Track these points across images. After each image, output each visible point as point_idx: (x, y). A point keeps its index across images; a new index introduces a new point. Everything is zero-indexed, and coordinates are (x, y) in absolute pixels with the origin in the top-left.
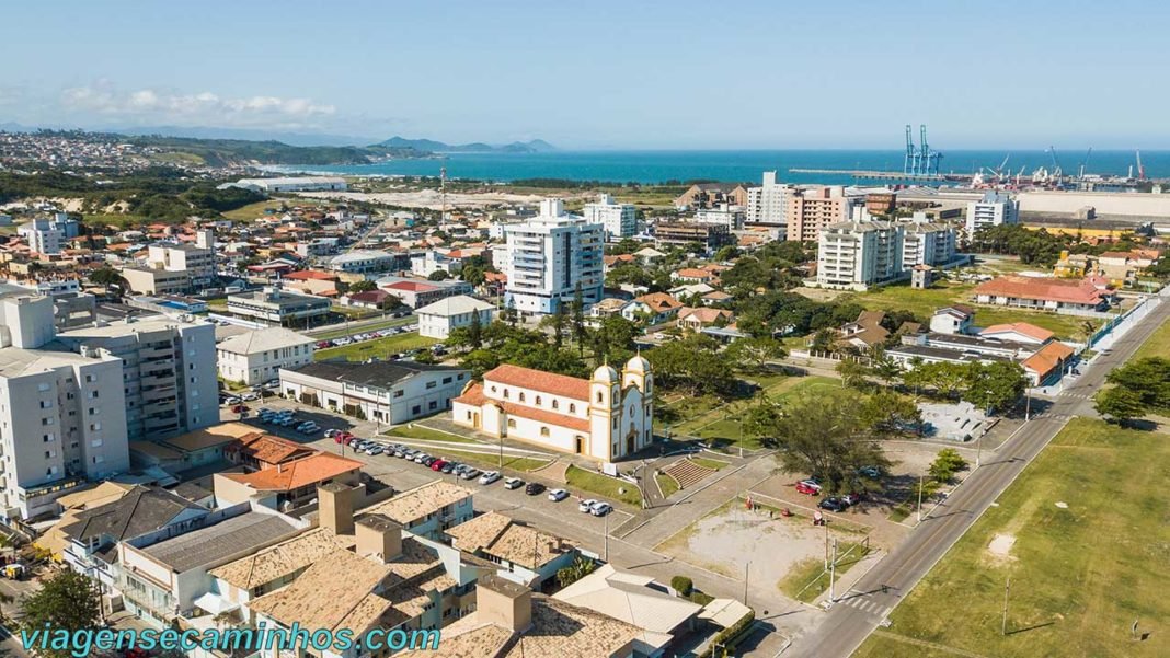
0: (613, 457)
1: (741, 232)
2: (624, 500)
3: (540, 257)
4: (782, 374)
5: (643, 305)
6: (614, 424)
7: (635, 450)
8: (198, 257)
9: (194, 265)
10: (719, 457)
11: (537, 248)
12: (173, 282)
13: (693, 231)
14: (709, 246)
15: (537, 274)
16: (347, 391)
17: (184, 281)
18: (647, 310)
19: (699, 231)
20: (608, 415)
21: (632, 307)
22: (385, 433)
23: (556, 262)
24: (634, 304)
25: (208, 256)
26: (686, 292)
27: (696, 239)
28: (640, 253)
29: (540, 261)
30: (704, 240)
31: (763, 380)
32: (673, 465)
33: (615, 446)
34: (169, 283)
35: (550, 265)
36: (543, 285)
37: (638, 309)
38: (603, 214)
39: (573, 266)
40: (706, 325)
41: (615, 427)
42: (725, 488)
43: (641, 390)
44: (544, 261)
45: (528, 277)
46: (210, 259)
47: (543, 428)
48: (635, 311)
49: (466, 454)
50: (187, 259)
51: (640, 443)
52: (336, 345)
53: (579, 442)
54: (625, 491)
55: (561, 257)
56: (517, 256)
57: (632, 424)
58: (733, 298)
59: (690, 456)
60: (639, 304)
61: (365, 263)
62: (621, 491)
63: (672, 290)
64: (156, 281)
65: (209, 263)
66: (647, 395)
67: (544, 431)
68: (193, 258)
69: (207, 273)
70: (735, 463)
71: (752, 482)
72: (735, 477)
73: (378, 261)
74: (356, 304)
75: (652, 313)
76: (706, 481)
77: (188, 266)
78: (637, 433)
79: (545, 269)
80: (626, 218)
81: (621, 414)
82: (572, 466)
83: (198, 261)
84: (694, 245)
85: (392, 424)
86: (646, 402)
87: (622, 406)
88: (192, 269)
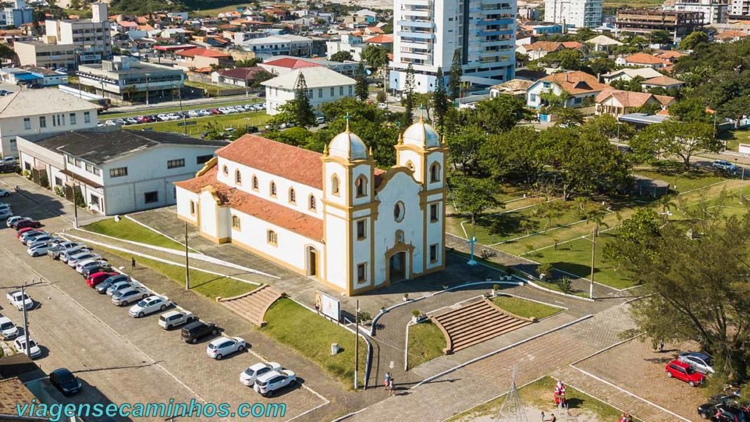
0: (357, 286)
1: (723, 26)
2: (331, 368)
3: (427, 25)
4: (716, 175)
5: (552, 86)
6: (359, 230)
7: (407, 277)
8: (87, 31)
9: (82, 39)
10: (549, 298)
11: (425, 14)
12: (58, 57)
13: (660, 18)
14: (678, 35)
15: (425, 46)
16: (71, 168)
17: (70, 56)
18: (557, 92)
19: (667, 18)
20: (345, 214)
21: (539, 88)
22: (86, 227)
23: (447, 31)
24: (542, 85)
25: (99, 30)
26: (623, 77)
27: (662, 27)
28: (591, 41)
29: (428, 30)
30: (672, 29)
31: (686, 182)
32: (457, 306)
33: (361, 267)
34: (55, 57)
35: (439, 34)
36: (432, 60)
37: (546, 91)
38: (564, 5)
39: (472, 38)
40: (630, 110)
41: (361, 235)
42: (532, 358)
43: (418, 176)
44: (434, 29)
45: (415, 51)
46: (100, 34)
47: (271, 232)
48: (542, 94)
49: (158, 264)
50: (75, 32)
51: (416, 264)
52: (160, 120)
53: (313, 257)
54: (340, 350)
55: (456, 25)
56: (404, 24)
57: (399, 234)
58: (684, 85)
59: (493, 292)
60: (547, 84)
61: (279, 46)
62: (333, 351)
63: (608, 74)
64: (38, 54)
65: (99, 38)
66: (430, 186)
67: (271, 236)
68: (81, 31)
69: (97, 49)
70: (575, 310)
71: (588, 348)
72: (564, 336)
73: (294, 45)
74: (227, 81)
75: (562, 95)
76: (504, 341)
77: (75, 40)
78: (411, 248)
79: (433, 40)
80: (591, 9)
81: (374, 215)
82: (284, 296)
83: (86, 35)
84: (657, 34)
85: (107, 215)
86: (430, 198)
87: (375, 203)
88: (80, 43)
